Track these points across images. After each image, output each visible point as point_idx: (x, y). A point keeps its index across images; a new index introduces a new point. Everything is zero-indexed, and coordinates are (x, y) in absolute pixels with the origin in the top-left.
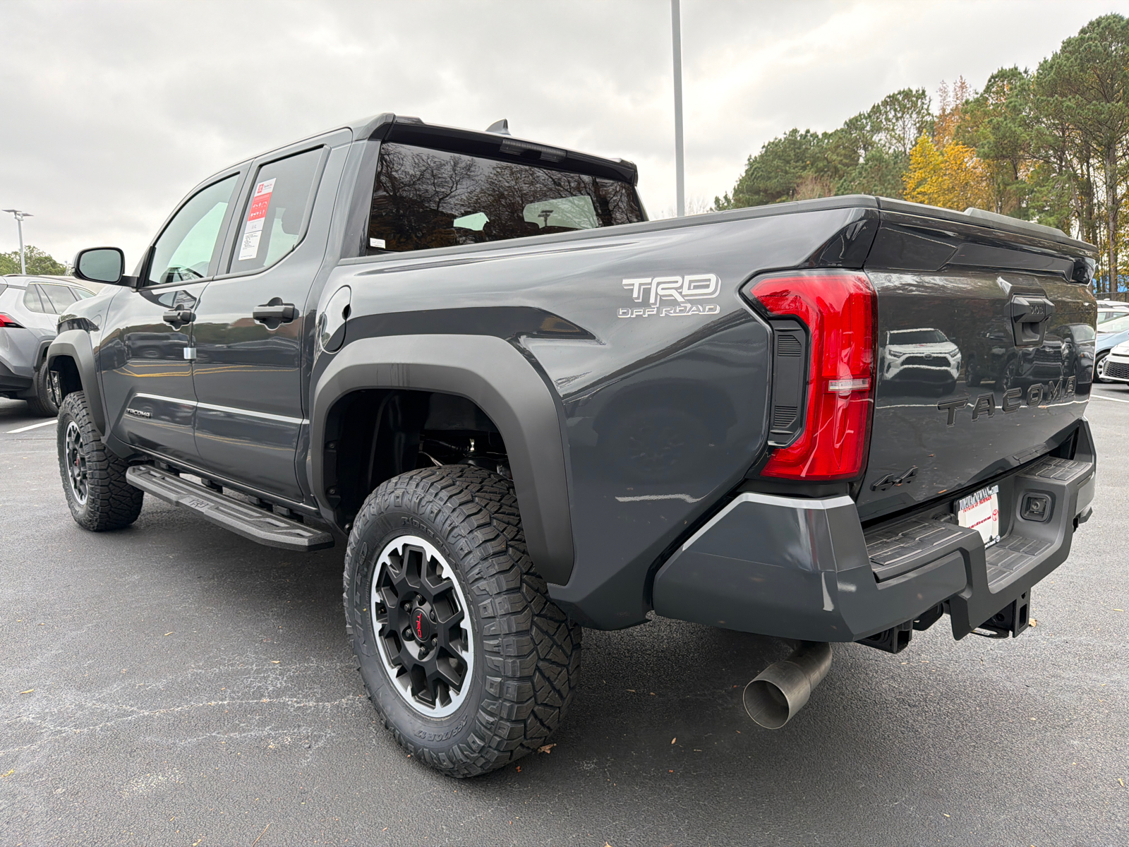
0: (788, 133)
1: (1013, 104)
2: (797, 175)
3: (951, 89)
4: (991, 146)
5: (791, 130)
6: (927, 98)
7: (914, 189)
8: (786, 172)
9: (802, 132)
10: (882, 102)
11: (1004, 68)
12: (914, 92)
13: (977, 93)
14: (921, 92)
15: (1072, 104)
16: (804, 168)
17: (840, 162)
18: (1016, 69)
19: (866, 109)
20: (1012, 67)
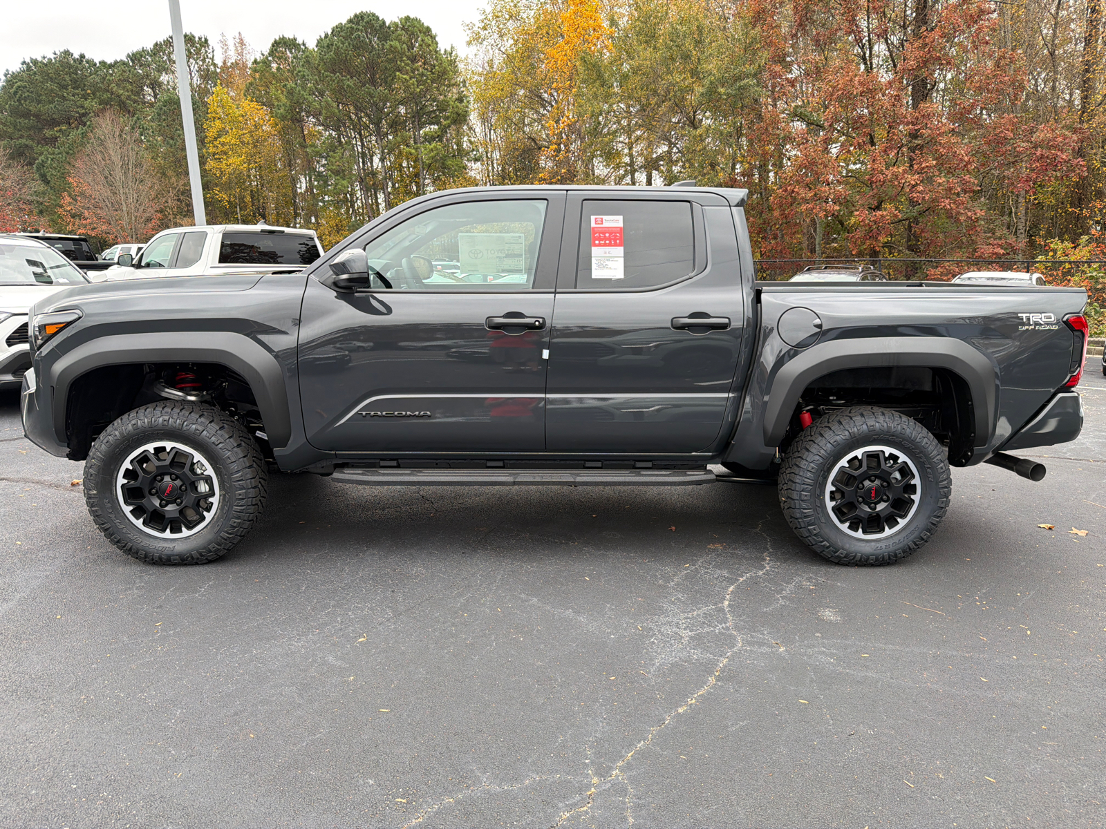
0: (58, 53)
1: (302, 73)
2: (78, 103)
3: (231, 43)
4: (287, 109)
5: (62, 50)
6: (210, 47)
7: (216, 139)
8: (64, 99)
9: (76, 56)
10: (164, 41)
11: (285, 36)
12: (197, 39)
13: (263, 55)
14: (203, 40)
15: (351, 83)
16: (85, 97)
17: (128, 98)
18: (295, 39)
19: (149, 46)
20: (291, 37)
